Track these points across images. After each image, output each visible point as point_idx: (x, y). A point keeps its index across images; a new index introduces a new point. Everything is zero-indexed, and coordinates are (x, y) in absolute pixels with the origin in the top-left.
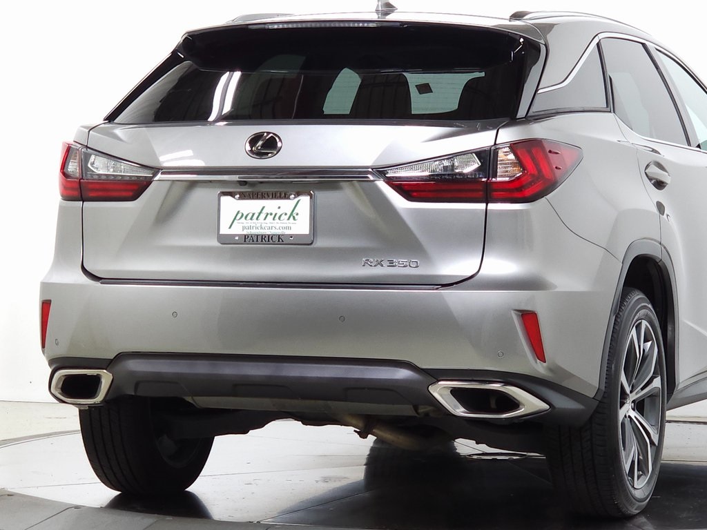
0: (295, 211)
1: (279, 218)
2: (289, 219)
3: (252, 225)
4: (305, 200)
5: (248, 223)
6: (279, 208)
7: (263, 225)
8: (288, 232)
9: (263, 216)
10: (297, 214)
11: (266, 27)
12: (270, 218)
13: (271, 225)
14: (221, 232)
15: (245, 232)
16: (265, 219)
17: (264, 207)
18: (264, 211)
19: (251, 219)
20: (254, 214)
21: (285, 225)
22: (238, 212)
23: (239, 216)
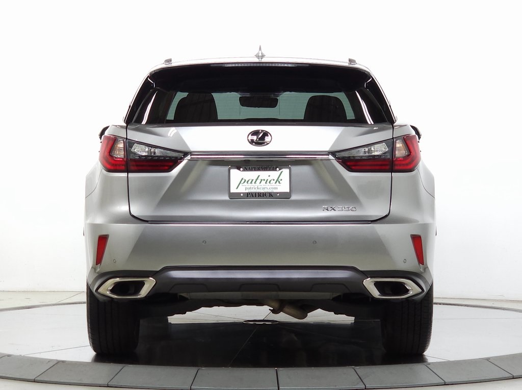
0: (280, 178)
1: (270, 182)
2: (276, 183)
3: (252, 187)
4: (286, 172)
5: (249, 185)
6: (269, 176)
7: (259, 187)
8: (275, 191)
9: (258, 181)
10: (281, 180)
11: (223, 65)
12: (263, 182)
13: (264, 187)
14: (232, 191)
15: (247, 191)
16: (260, 183)
17: (259, 176)
18: (260, 178)
19: (251, 183)
20: (252, 180)
21: (274, 187)
22: (242, 179)
23: (242, 181)
